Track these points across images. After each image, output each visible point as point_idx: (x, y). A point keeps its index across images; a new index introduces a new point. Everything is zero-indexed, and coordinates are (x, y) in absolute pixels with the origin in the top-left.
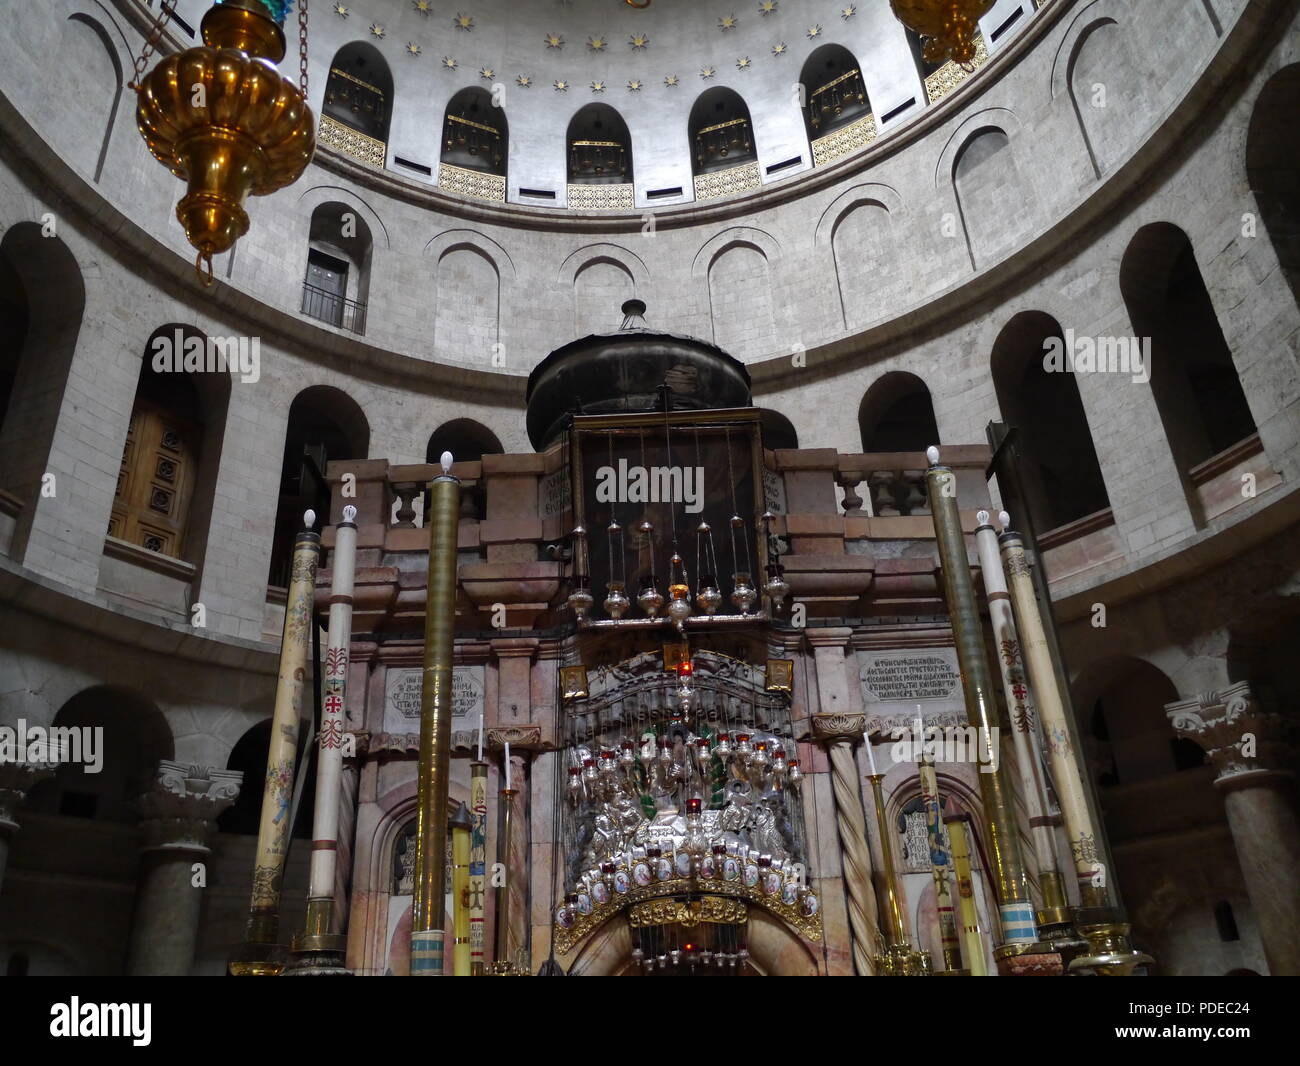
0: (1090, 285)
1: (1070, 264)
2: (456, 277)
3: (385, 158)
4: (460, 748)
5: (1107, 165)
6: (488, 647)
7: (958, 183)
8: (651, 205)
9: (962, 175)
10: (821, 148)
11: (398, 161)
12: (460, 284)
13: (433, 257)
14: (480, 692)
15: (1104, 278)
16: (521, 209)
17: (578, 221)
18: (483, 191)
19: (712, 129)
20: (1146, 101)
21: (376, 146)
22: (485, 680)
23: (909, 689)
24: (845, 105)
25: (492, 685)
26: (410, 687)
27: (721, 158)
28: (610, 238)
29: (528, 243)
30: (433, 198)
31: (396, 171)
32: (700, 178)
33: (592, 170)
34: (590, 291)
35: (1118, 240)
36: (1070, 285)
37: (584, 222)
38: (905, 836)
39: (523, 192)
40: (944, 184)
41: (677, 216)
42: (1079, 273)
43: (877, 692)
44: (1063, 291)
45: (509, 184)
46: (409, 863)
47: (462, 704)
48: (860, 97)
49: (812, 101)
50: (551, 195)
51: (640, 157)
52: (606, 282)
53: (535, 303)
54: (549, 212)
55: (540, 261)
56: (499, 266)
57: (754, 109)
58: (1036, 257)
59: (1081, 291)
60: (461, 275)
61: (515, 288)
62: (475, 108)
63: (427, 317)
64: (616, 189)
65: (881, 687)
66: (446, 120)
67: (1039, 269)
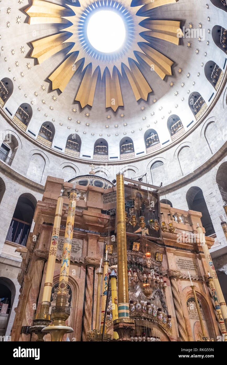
0: (179, 196)
1: (175, 191)
2: (35, 160)
3: (26, 129)
4: (76, 262)
5: (185, 173)
6: (86, 235)
7: (151, 170)
8: (83, 158)
9: (152, 169)
10: (122, 156)
11: (29, 131)
12: (36, 162)
13: (31, 154)
14: (81, 247)
15: (183, 195)
16: (54, 150)
17: (66, 157)
18: (46, 144)
19: (99, 146)
20: (194, 163)
21: (25, 126)
22: (83, 244)
23: (187, 267)
24: (129, 149)
25: (85, 246)
26: (62, 242)
27: (100, 153)
28: (73, 162)
29: (54, 158)
30: (35, 141)
31: (28, 133)
32: (95, 155)
33: (71, 147)
34: (65, 172)
35: (187, 188)
36: (175, 196)
37: (68, 157)
38: (188, 308)
39: (55, 147)
40: (149, 169)
41: (89, 162)
42: (177, 194)
43: (180, 267)
44: (173, 196)
45: (52, 144)
46: (55, 296)
47: (76, 250)
48: (132, 149)
49: (122, 147)
50: (61, 149)
51: (82, 148)
52: (70, 171)
53: (52, 171)
54: (60, 153)
55: (56, 162)
56: (46, 161)
57: (109, 145)
58: (168, 188)
59: (177, 197)
60: (36, 160)
61: (49, 167)
62: (48, 126)
63: (26, 167)
64: (76, 152)
65: (181, 266)
66: (42, 126)
67: (168, 191)
